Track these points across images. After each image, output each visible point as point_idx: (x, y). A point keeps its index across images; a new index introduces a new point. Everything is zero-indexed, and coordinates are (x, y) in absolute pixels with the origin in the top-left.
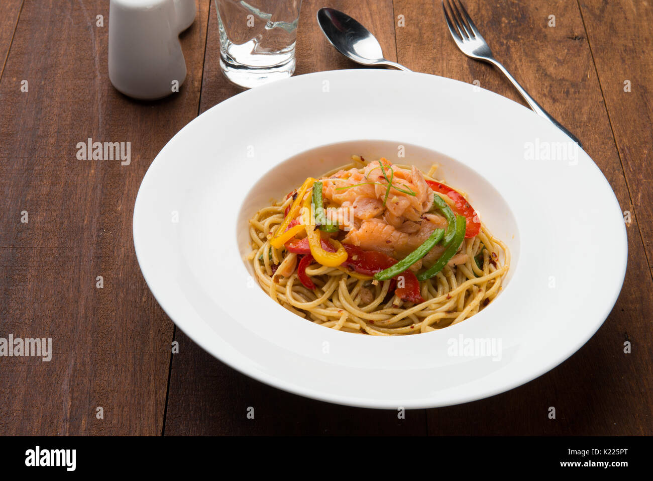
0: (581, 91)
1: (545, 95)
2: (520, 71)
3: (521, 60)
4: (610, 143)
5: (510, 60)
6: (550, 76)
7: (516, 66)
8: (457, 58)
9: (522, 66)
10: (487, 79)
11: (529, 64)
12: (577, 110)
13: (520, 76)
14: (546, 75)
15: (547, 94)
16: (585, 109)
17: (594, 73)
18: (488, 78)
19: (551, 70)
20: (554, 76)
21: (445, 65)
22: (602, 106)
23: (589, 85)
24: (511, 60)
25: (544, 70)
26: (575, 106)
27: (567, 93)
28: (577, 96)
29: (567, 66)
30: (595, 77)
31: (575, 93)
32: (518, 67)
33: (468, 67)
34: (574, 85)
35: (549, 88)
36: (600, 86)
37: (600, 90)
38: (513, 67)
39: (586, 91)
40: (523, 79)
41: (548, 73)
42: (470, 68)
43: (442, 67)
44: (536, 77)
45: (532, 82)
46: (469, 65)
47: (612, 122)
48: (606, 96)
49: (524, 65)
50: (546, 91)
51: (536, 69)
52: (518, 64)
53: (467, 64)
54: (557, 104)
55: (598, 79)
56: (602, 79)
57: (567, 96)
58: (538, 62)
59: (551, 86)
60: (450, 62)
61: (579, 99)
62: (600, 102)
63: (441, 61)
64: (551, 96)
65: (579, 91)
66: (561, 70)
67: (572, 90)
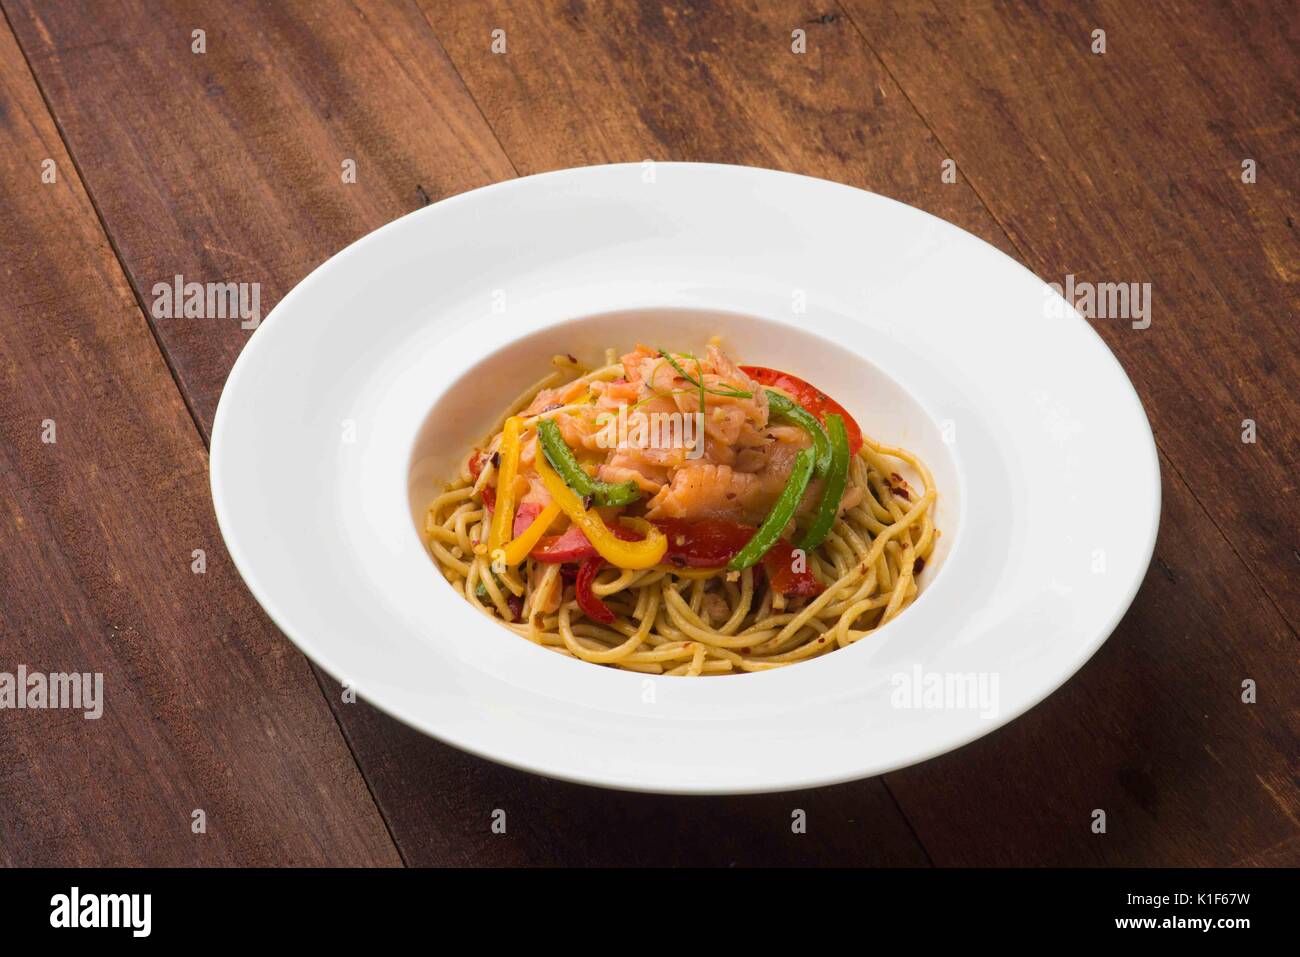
0: (883, 125)
1: (819, 150)
2: (749, 112)
3: (741, 90)
4: (981, 217)
5: (720, 93)
6: (811, 109)
7: (737, 104)
8: (616, 113)
9: (747, 99)
10: (696, 146)
11: (761, 94)
12: (893, 168)
13: (755, 122)
14: (802, 108)
15: (822, 147)
16: (908, 159)
17: (891, 84)
18: (696, 140)
19: (808, 96)
20: (818, 107)
21: (599, 133)
22: (936, 148)
23: (894, 111)
24: (722, 94)
25: (795, 99)
26: (887, 159)
27: (859, 135)
28: (880, 137)
29: (833, 82)
30: (897, 92)
31: (874, 132)
32: (742, 104)
33: (645, 127)
34: (865, 117)
35: (820, 134)
36: (914, 107)
37: (917, 117)
38: (733, 107)
39: (892, 124)
40: (763, 125)
41: (805, 104)
42: (650, 127)
43: (597, 139)
44: (786, 119)
45: (783, 129)
46: (646, 123)
47: (967, 176)
48: (934, 127)
49: (751, 99)
50: (818, 142)
51: (777, 101)
52: (740, 98)
53: (641, 121)
54: (852, 163)
55: (904, 94)
56: (910, 93)
57: (862, 142)
58: (776, 86)
59: (823, 130)
60: (607, 125)
61: (887, 143)
62: (928, 140)
63: (588, 128)
64: (833, 150)
65: (880, 128)
66: (826, 91)
67: (866, 129)
